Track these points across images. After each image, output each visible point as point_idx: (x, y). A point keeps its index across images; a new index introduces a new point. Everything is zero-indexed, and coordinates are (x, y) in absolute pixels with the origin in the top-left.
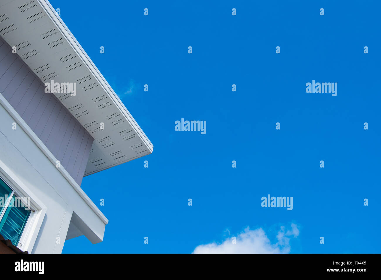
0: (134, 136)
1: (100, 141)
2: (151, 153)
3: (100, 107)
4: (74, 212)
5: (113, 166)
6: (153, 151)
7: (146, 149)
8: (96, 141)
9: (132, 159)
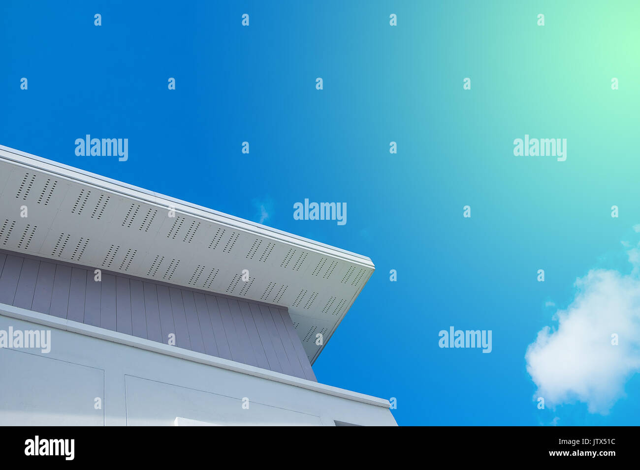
0: (334, 264)
1: (307, 307)
2: (374, 269)
3: (263, 259)
4: (334, 421)
5: (338, 323)
6: (374, 265)
7: (363, 269)
8: (292, 309)
9: (356, 296)
